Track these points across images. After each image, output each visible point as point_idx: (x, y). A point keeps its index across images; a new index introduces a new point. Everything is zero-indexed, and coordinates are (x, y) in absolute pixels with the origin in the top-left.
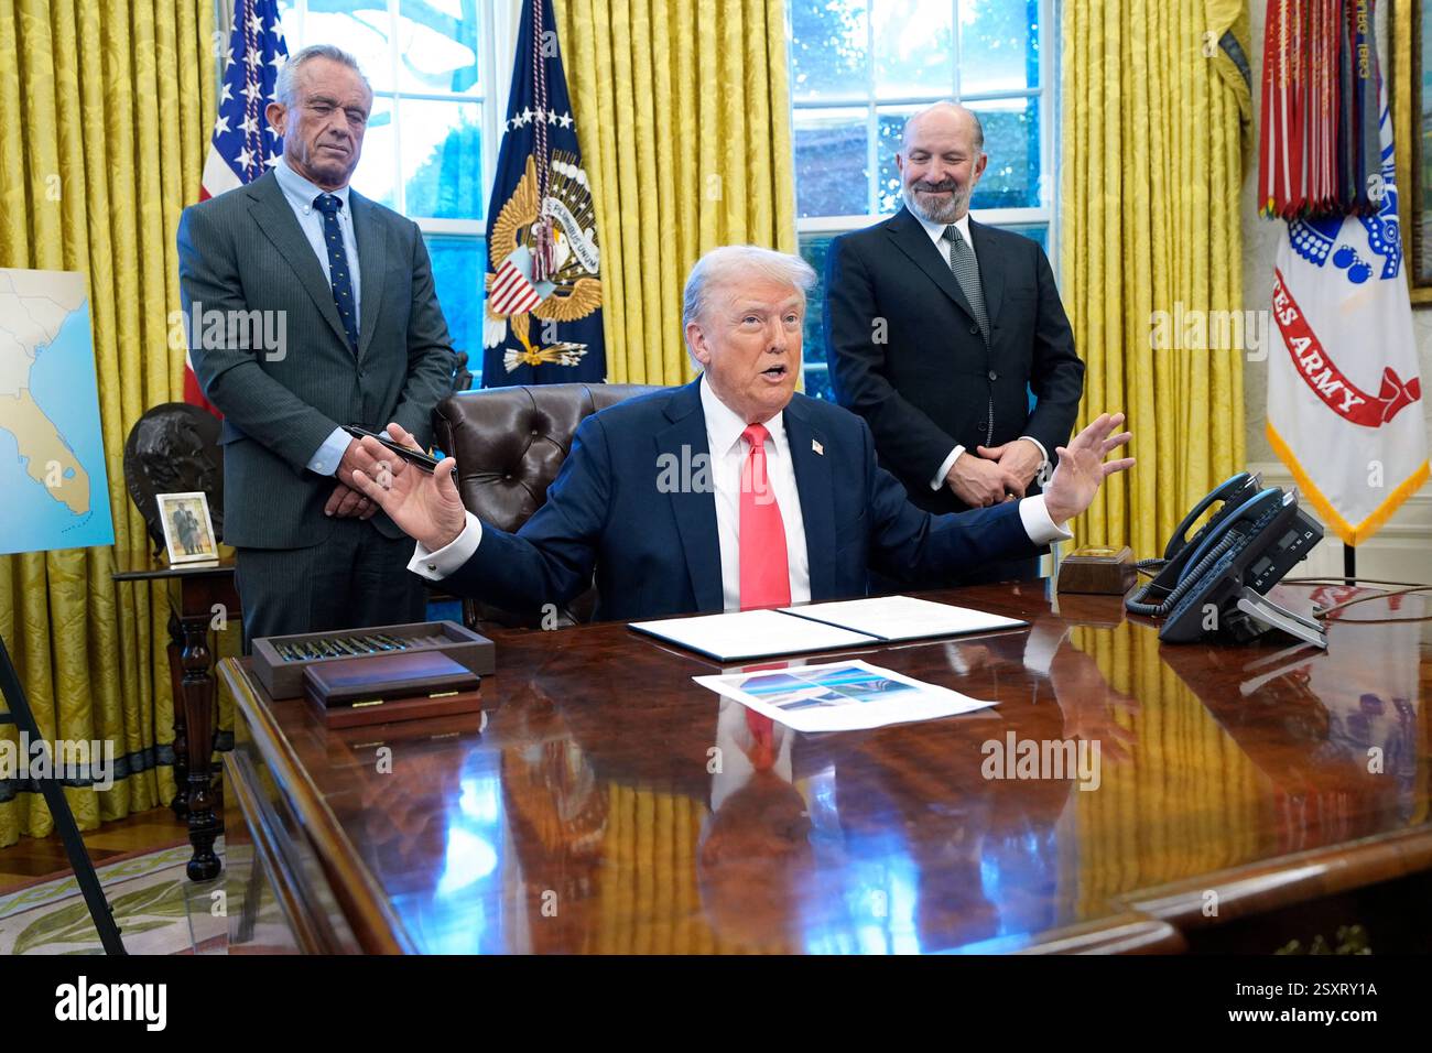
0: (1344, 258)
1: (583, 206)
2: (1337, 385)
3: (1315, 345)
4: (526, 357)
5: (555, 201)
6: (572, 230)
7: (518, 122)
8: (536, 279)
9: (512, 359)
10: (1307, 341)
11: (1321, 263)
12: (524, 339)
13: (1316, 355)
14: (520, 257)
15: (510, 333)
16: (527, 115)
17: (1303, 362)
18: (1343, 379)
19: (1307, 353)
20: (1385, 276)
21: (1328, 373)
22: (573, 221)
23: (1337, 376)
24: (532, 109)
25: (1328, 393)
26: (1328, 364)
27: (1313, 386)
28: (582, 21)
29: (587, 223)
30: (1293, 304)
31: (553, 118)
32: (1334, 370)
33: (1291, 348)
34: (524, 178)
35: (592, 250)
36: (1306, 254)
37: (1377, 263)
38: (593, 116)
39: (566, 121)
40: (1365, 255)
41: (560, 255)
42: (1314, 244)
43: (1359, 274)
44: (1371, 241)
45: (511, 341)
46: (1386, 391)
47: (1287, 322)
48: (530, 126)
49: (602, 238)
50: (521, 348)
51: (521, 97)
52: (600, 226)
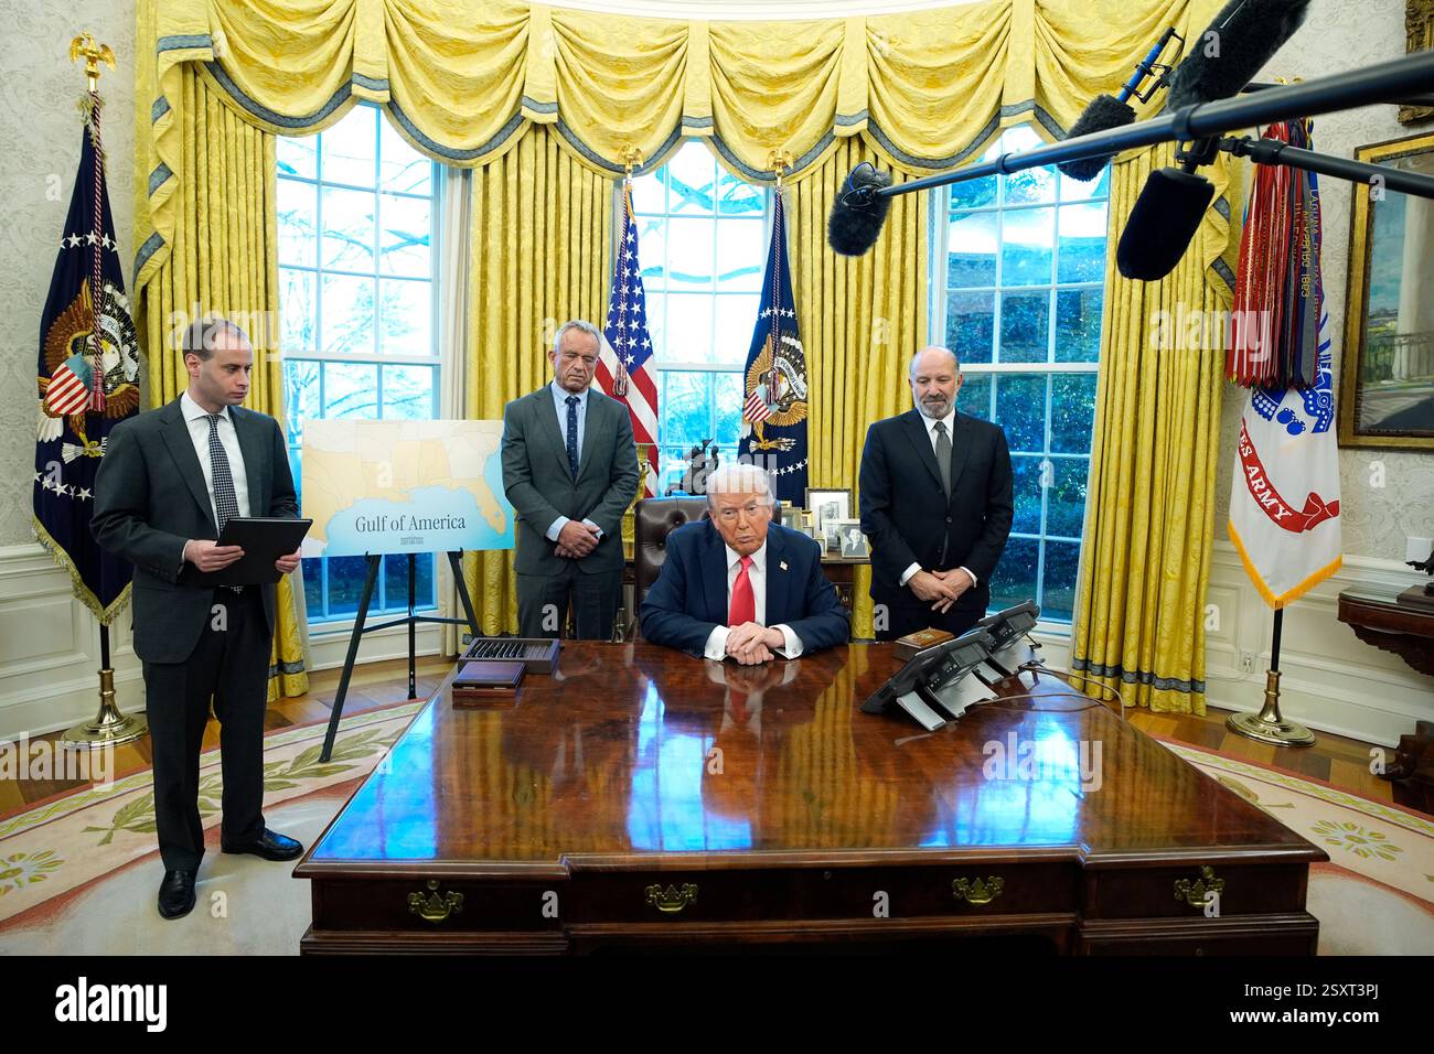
0: (1286, 417)
1: (798, 361)
2: (1275, 501)
3: (1262, 473)
4: (761, 445)
5: (781, 359)
6: (791, 375)
7: (764, 315)
8: (768, 402)
9: (753, 445)
10: (1257, 469)
11: (1270, 418)
12: (760, 435)
13: (1261, 479)
14: (761, 390)
15: (753, 431)
16: (769, 312)
17: (1253, 483)
18: (1279, 498)
19: (1256, 477)
20: (1316, 430)
21: (1268, 493)
22: (792, 369)
23: (1274, 494)
24: (772, 308)
25: (1268, 505)
26: (1269, 486)
27: (1258, 500)
28: (806, 256)
29: (800, 369)
30: (1249, 443)
31: (783, 312)
32: (1273, 491)
33: (1247, 473)
34: (765, 346)
35: (802, 386)
36: (1260, 411)
37: (1310, 422)
38: (809, 309)
39: (790, 314)
40: (1301, 415)
41: (784, 388)
42: (1266, 405)
43: (1296, 428)
44: (1307, 407)
45: (753, 436)
46: (1309, 508)
47: (1245, 455)
48: (770, 318)
49: (809, 379)
50: (759, 441)
51: (767, 301)
52: (809, 372)
